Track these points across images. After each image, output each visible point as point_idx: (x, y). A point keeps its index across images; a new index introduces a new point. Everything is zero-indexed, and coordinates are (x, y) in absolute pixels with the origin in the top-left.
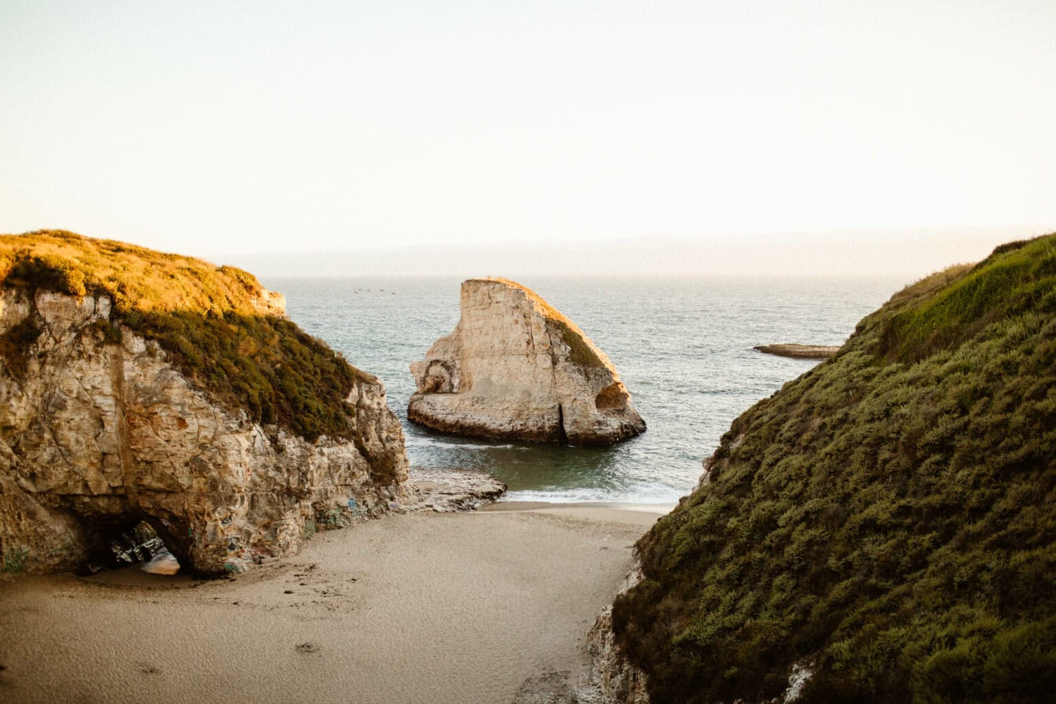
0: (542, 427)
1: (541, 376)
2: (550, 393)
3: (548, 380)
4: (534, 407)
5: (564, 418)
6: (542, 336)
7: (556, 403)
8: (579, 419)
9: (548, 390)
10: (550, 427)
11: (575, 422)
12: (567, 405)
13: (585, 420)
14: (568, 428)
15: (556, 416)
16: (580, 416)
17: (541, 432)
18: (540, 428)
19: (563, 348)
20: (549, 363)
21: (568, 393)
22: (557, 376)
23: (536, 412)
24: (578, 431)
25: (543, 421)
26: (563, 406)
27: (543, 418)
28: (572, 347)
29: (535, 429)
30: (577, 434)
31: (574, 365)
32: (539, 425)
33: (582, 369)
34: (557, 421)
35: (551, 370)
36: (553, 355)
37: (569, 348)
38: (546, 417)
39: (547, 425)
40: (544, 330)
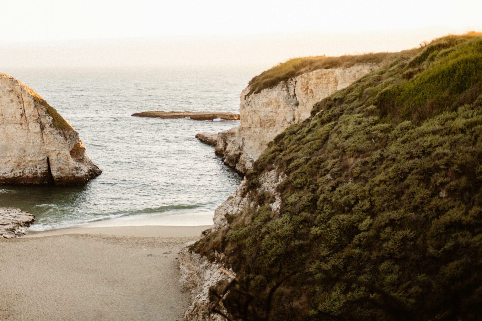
0: (36, 174)
1: (33, 138)
2: (40, 149)
3: (39, 140)
4: (29, 159)
5: (51, 167)
6: (32, 110)
7: (45, 157)
8: (62, 167)
9: (38, 147)
10: (41, 173)
11: (60, 169)
12: (53, 157)
13: (67, 167)
14: (55, 173)
15: (45, 165)
16: (63, 164)
17: (35, 177)
18: (34, 174)
19: (47, 118)
20: (38, 129)
21: (53, 149)
22: (45, 138)
23: (31, 163)
24: (62, 175)
25: (36, 169)
26: (50, 158)
27: (36, 167)
28: (53, 117)
29: (30, 175)
30: (62, 177)
31: (56, 129)
32: (33, 172)
33: (62, 132)
34: (46, 169)
35: (40, 134)
36: (41, 123)
37: (51, 118)
38: (38, 166)
39: (39, 172)
40: (33, 106)
